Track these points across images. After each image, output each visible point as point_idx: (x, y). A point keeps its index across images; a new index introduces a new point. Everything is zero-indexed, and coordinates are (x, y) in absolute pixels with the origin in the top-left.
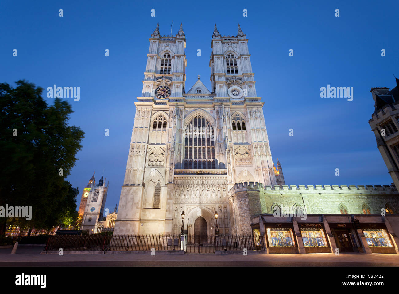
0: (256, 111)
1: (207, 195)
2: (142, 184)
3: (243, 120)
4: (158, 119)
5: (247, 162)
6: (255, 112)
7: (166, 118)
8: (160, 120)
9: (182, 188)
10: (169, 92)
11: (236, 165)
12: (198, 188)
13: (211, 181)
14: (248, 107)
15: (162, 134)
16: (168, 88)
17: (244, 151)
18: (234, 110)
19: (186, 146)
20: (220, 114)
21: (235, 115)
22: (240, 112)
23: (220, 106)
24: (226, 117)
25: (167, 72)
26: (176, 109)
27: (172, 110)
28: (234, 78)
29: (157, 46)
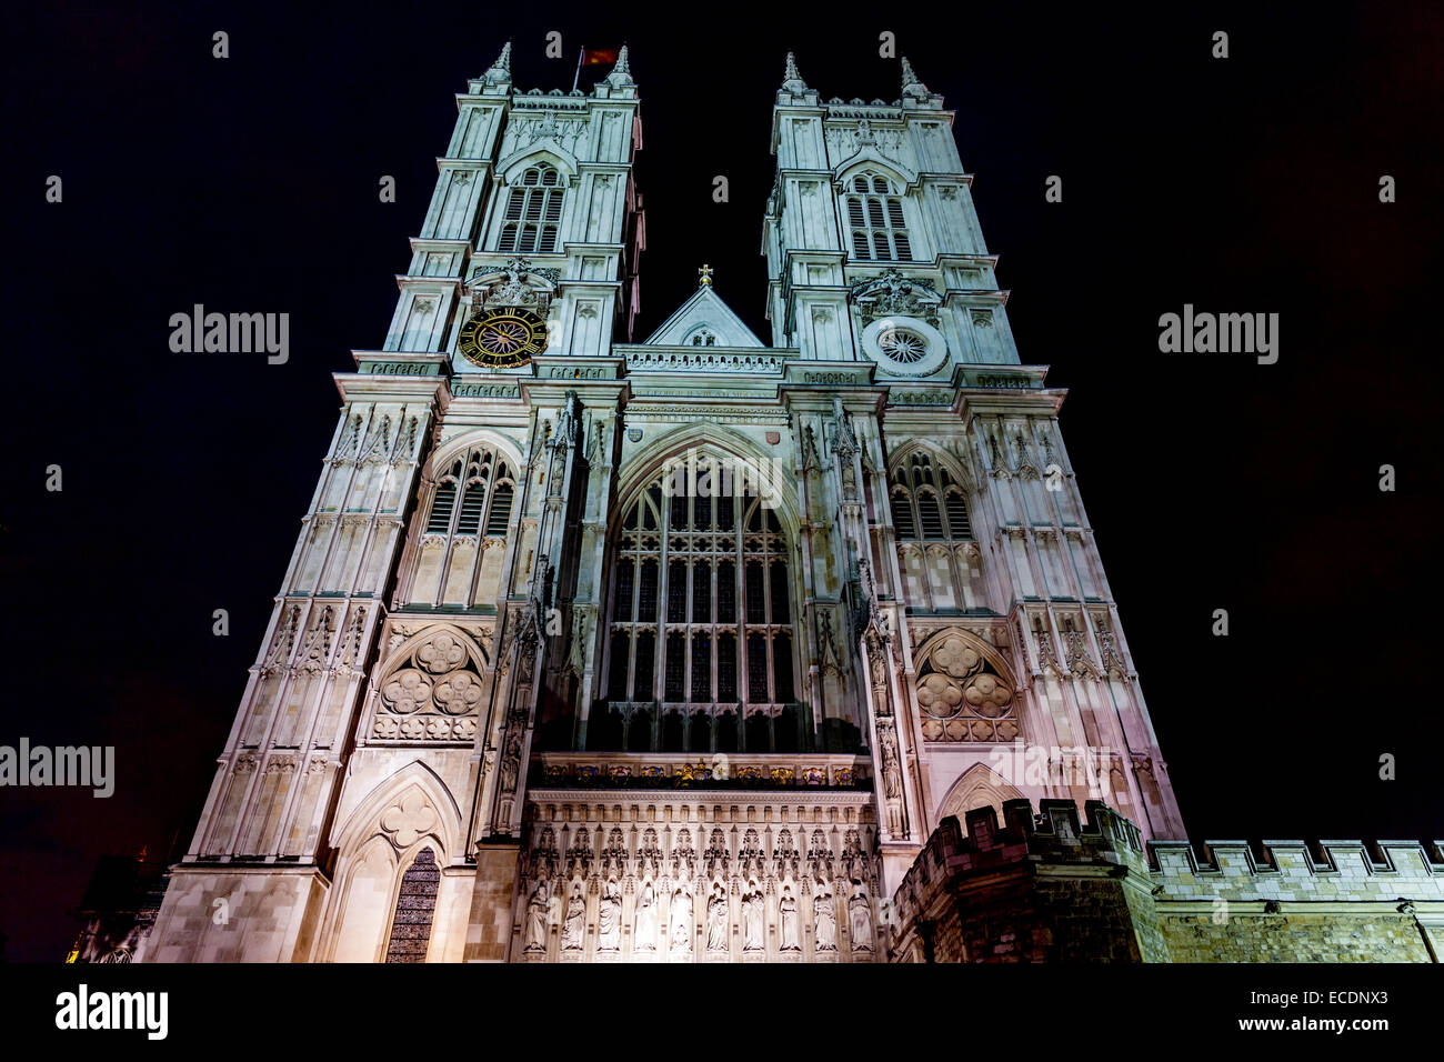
0: (1025, 435)
1: (741, 929)
2: (312, 853)
3: (953, 487)
4: (464, 472)
5: (989, 724)
6: (1019, 439)
7: (508, 466)
8: (478, 478)
9: (577, 879)
10: (542, 336)
11: (927, 739)
12: (684, 876)
13: (768, 830)
14: (978, 415)
15: (481, 552)
16: (533, 318)
17: (971, 658)
18: (898, 434)
19: (618, 624)
20: (819, 444)
21: (904, 460)
22: (930, 445)
23: (822, 407)
24: (856, 459)
25: (536, 247)
26: (569, 410)
27: (548, 423)
28: (892, 276)
29: (494, 131)
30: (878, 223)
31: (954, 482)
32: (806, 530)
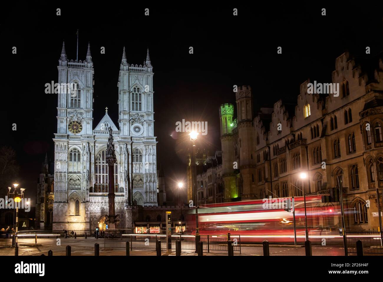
2: (67, 201)
4: (73, 152)
5: (140, 186)
6: (150, 149)
7: (79, 151)
8: (75, 153)
10: (81, 127)
14: (145, 145)
15: (78, 164)
16: (79, 123)
17: (139, 179)
18: (134, 146)
19: (96, 174)
20: (122, 149)
21: (135, 150)
22: (139, 148)
23: (123, 144)
24: (127, 155)
25: (77, 105)
26: (88, 146)
27: (84, 146)
28: (137, 115)
29: (66, 77)
30: (137, 100)
31: (141, 154)
32: (120, 163)
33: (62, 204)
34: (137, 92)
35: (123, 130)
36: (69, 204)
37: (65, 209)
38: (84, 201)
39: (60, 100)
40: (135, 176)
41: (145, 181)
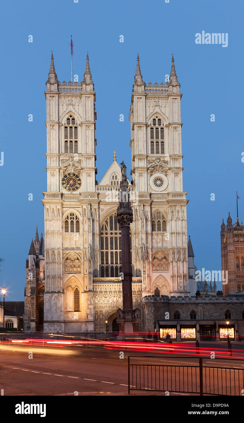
4: (69, 218)
5: (163, 268)
6: (178, 211)
7: (78, 217)
8: (72, 220)
9: (101, 295)
10: (79, 182)
11: (153, 270)
12: (115, 294)
14: (170, 205)
15: (76, 236)
16: (77, 176)
17: (163, 256)
18: (155, 208)
19: (102, 250)
20: (138, 213)
21: (156, 213)
22: (161, 210)
23: (139, 204)
24: (145, 220)
25: (74, 149)
26: (90, 209)
27: (85, 209)
28: (158, 160)
29: (57, 107)
30: (157, 138)
31: (165, 219)
32: (135, 233)
33: (56, 295)
34: (157, 126)
35: (138, 184)
36: (65, 295)
37: (60, 301)
38: (85, 290)
39: (49, 142)
40: (157, 253)
41: (170, 259)
